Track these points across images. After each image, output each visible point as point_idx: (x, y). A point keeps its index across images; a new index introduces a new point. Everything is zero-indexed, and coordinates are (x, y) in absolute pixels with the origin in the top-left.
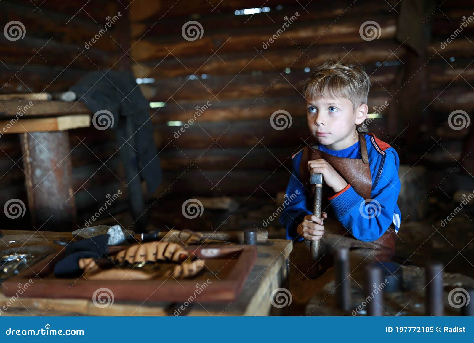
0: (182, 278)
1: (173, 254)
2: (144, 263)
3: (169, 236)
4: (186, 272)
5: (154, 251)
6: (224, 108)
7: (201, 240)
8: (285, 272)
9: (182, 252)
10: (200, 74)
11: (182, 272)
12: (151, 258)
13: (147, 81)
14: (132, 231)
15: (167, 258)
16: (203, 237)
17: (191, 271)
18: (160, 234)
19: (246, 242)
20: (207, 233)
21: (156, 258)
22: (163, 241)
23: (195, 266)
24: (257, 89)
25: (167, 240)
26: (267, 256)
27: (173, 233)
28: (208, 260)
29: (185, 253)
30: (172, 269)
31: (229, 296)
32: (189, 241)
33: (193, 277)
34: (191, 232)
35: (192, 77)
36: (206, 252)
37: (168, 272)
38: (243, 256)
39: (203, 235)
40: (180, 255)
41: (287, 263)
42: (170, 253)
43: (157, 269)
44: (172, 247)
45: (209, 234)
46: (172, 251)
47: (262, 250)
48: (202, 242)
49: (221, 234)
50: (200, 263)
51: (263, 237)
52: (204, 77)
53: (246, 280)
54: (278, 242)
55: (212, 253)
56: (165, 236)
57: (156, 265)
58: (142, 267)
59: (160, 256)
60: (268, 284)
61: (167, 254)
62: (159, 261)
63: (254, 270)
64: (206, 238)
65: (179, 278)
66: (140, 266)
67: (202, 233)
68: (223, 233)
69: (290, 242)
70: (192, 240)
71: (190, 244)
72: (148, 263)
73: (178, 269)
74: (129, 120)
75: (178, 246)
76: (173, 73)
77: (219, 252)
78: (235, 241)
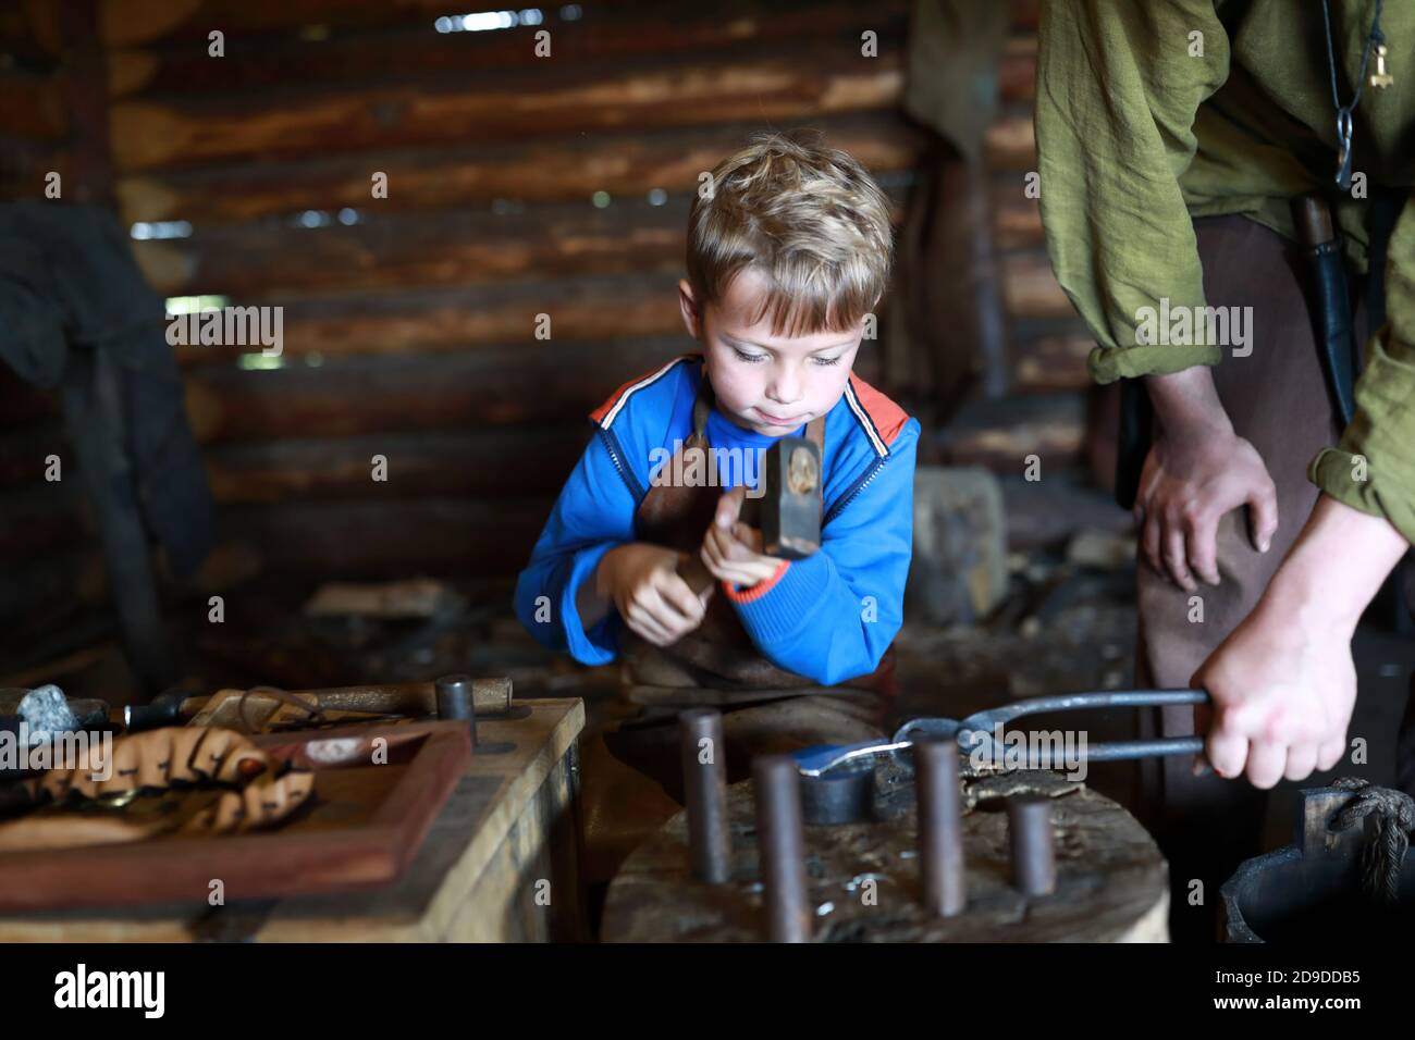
0: (241, 827)
1: (221, 762)
2: (130, 793)
3: (214, 710)
4: (256, 812)
5: (163, 757)
6: (413, 313)
7: (313, 715)
8: (563, 791)
9: (250, 754)
10: (334, 208)
11: (242, 812)
12: (153, 777)
13: (167, 231)
14: (101, 701)
15: (201, 774)
16: (319, 706)
17: (268, 806)
18: (186, 704)
19: (444, 713)
20: (330, 693)
21: (167, 776)
22: (194, 725)
23: (281, 793)
24: (511, 256)
25: (206, 720)
26: (506, 748)
27: (227, 699)
28: (325, 771)
29: (257, 755)
30: (214, 805)
31: (376, 870)
32: (276, 719)
33: (273, 825)
34: (280, 693)
35: (312, 220)
36: (322, 748)
37: (204, 815)
38: (426, 753)
39: (319, 700)
40: (242, 762)
41: (569, 765)
42: (212, 758)
43: (170, 808)
44: (217, 742)
45: (337, 696)
46: (217, 754)
47: (490, 732)
48: (316, 719)
49: (372, 693)
50: (300, 782)
51: (495, 694)
52: (349, 217)
53: (432, 821)
54: (539, 707)
55: (339, 749)
56: (204, 710)
57: (168, 796)
58: (124, 806)
59: (180, 771)
60: (505, 827)
61: (202, 763)
62: (178, 786)
63: (461, 792)
64: (327, 708)
65: (232, 831)
66: (119, 802)
67: (317, 694)
68: (380, 691)
69: (576, 703)
70: (284, 717)
71: (277, 729)
72: (145, 792)
73: (230, 803)
74: (103, 355)
75: (237, 738)
76: (252, 206)
77: (357, 748)
78: (413, 710)
